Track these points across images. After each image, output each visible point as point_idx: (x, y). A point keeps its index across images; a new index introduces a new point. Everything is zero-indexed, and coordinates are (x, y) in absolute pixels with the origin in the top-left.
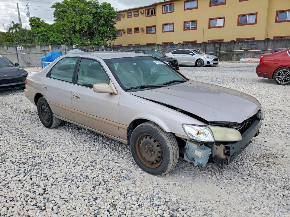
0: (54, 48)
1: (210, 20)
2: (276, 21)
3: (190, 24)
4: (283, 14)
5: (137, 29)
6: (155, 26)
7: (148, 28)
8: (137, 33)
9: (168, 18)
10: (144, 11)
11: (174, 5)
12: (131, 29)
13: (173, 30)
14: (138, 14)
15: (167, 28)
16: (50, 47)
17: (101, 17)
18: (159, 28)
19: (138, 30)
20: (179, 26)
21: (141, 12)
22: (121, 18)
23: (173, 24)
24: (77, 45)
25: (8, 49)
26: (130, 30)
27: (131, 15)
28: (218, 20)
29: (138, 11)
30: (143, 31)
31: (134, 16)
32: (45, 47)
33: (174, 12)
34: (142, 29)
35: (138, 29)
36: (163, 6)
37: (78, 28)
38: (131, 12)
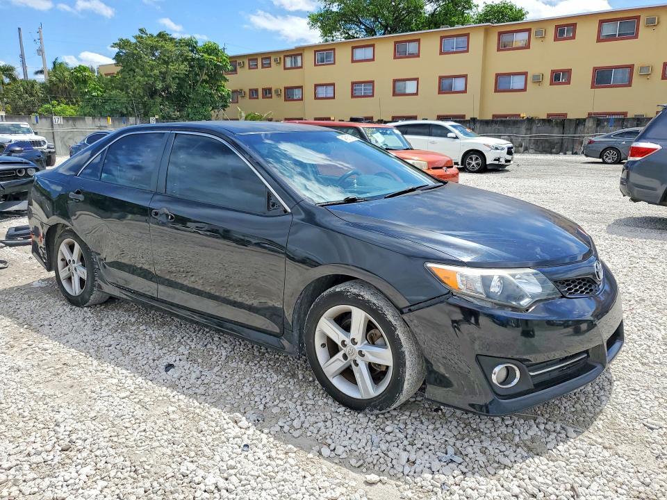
0: (117, 123)
1: (395, 81)
2: (496, 91)
3: (363, 88)
4: (507, 78)
5: (267, 92)
6: (301, 87)
7: (289, 90)
8: (268, 98)
9: (324, 74)
10: (280, 58)
11: (334, 52)
12: (256, 90)
13: (332, 95)
14: (270, 64)
15: (322, 92)
16: (110, 119)
17: (201, 68)
18: (309, 92)
19: (270, 93)
20: (344, 90)
21: (276, 60)
22: (238, 67)
23: (333, 85)
24: (157, 117)
25: (37, 122)
26: (253, 93)
27: (257, 65)
28: (408, 82)
29: (270, 58)
30: (279, 95)
31: (263, 67)
32: (101, 119)
33: (334, 63)
34: (276, 91)
35: (270, 90)
36: (315, 52)
37: (159, 86)
38: (257, 59)
